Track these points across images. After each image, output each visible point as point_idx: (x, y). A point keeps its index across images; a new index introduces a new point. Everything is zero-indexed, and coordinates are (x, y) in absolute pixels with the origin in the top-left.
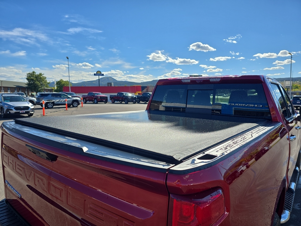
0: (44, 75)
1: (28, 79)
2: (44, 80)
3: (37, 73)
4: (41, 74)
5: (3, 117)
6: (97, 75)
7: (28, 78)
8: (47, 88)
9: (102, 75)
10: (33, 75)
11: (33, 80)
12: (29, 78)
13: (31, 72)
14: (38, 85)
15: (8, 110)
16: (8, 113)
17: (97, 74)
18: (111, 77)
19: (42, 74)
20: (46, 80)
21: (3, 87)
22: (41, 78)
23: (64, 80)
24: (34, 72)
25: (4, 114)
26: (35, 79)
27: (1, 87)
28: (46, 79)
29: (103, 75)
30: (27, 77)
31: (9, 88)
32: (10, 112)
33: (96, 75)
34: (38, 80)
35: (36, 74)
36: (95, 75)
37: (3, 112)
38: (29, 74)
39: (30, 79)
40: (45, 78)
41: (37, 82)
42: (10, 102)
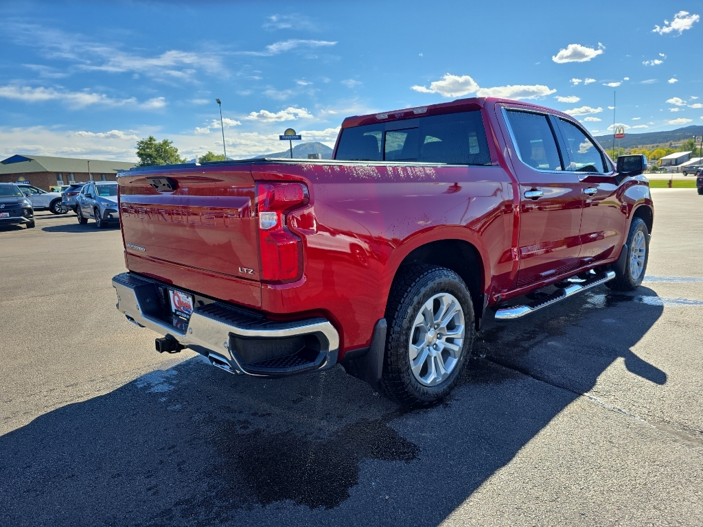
0: (172, 145)
1: (140, 155)
2: (173, 156)
3: (159, 141)
4: (166, 143)
5: (99, 226)
6: (287, 139)
7: (141, 152)
9: (297, 139)
10: (151, 144)
11: (150, 156)
12: (143, 152)
13: (146, 138)
15: (108, 211)
16: (109, 216)
17: (287, 137)
18: (319, 143)
19: (169, 141)
20: (178, 156)
21: (92, 174)
22: (166, 151)
23: (216, 155)
24: (151, 139)
25: (102, 220)
26: (154, 154)
27: (88, 173)
28: (178, 153)
29: (300, 137)
30: (138, 150)
31: (104, 176)
32: (111, 215)
33: (285, 139)
34: (160, 156)
35: (157, 142)
36: (281, 138)
37: (100, 217)
38: (142, 142)
39: (145, 154)
40: (176, 152)
41: (159, 161)
42: (111, 195)
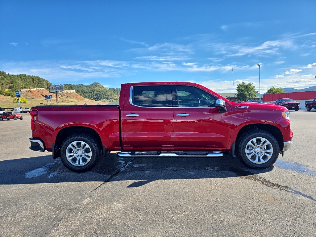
0: (252, 85)
1: (238, 90)
2: (252, 90)
4: (250, 84)
8: (255, 98)
10: (243, 85)
11: (242, 90)
14: (246, 95)
20: (254, 90)
22: (249, 88)
26: (244, 89)
30: (237, 88)
34: (246, 90)
35: (246, 84)
38: (239, 85)
39: (240, 90)
40: (254, 88)
41: (246, 92)
